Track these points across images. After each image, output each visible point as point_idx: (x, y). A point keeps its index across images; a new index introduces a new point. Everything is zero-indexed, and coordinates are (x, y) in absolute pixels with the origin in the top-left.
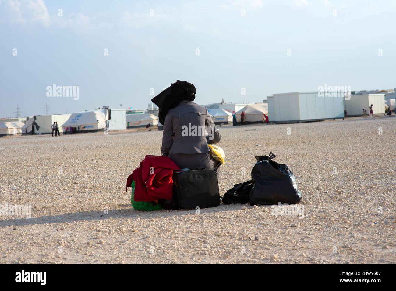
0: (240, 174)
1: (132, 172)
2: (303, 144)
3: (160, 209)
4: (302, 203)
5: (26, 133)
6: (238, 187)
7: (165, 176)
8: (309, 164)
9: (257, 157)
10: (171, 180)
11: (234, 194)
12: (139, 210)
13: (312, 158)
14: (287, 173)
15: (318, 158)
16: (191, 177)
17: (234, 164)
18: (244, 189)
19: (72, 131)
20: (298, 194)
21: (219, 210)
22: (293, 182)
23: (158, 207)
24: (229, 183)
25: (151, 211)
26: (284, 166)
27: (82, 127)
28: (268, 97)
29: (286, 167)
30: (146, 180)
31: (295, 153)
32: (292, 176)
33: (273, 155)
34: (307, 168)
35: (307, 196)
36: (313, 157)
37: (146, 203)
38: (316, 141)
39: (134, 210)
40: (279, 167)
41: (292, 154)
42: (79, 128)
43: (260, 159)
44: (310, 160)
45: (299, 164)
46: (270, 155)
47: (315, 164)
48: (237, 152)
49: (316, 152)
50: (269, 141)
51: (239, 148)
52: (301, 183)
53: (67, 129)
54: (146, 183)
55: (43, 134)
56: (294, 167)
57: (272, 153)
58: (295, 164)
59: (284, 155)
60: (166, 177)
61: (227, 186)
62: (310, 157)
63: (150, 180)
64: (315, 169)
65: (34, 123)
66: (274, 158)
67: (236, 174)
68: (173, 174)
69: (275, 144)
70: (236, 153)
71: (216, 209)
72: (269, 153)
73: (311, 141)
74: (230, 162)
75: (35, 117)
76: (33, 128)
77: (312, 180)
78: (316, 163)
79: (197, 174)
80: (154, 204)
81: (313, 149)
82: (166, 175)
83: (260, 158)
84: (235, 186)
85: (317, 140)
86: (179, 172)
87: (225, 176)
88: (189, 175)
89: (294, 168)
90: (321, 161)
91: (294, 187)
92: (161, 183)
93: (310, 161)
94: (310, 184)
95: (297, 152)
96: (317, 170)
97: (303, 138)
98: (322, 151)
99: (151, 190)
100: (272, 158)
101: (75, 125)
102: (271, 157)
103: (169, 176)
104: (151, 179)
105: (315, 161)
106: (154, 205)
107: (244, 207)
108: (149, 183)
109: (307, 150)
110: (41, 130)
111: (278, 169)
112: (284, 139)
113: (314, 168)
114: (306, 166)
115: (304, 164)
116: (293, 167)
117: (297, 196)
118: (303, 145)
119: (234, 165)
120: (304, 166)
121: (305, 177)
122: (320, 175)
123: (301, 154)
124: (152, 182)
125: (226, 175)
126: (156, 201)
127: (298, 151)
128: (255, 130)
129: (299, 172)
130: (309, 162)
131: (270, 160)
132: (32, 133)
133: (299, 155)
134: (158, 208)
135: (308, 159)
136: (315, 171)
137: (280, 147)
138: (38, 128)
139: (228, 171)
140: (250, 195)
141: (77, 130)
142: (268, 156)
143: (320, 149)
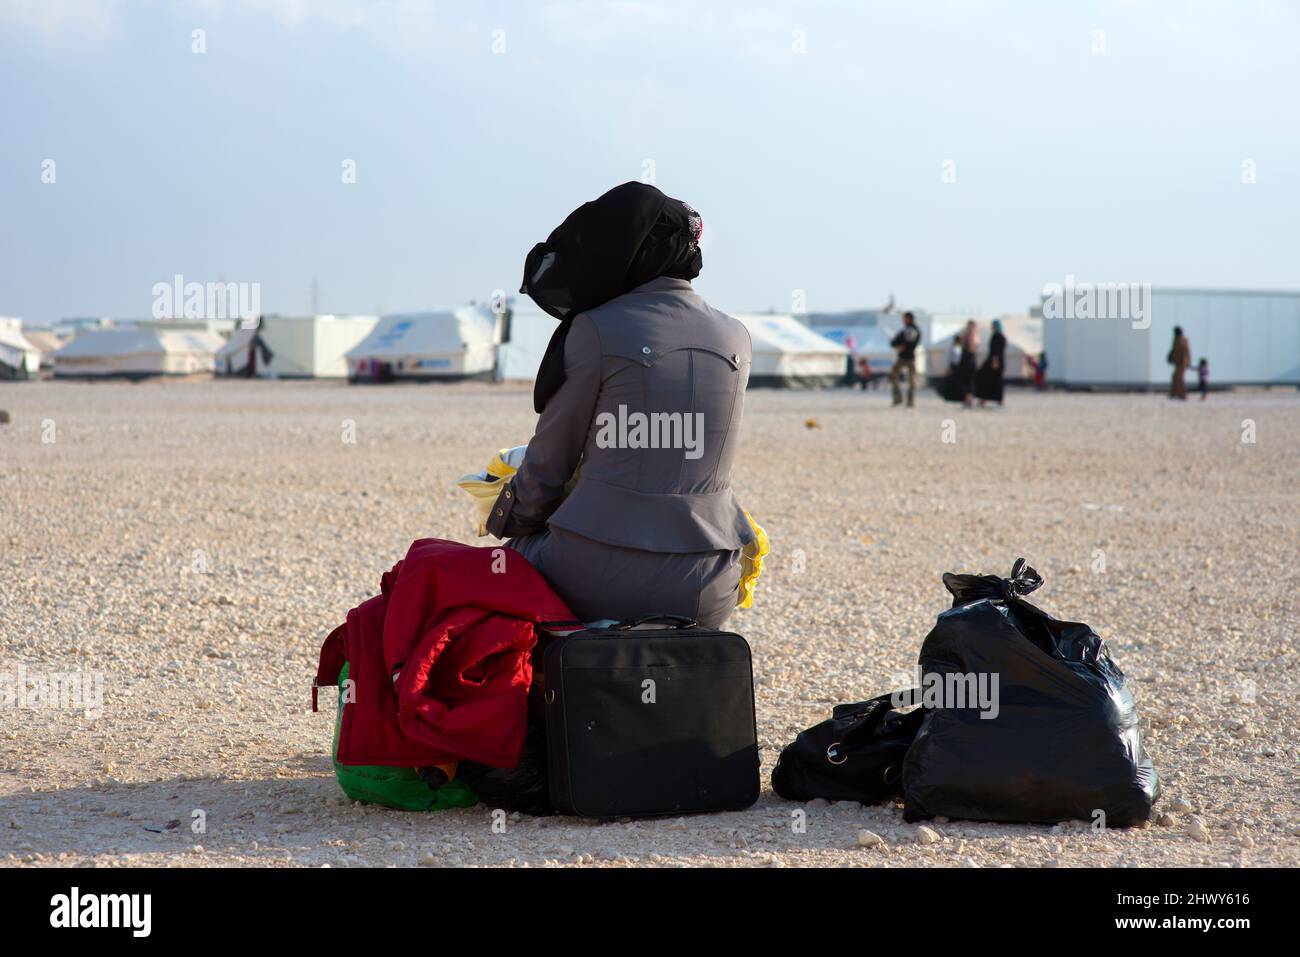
0: (899, 606)
1: (342, 620)
2: (1160, 479)
4: (1161, 822)
5: (227, 372)
6: (852, 722)
7: (493, 651)
8: (1184, 578)
9: (951, 581)
10: (521, 672)
11: (831, 754)
12: (364, 803)
13: (1197, 548)
14: (1095, 669)
15: (1220, 548)
16: (621, 661)
17: (886, 553)
18: (878, 731)
19: (375, 373)
20: (1143, 782)
21: (744, 836)
22: (1121, 719)
23: (459, 795)
24: (842, 650)
25: (422, 811)
26: (1079, 633)
27: (411, 362)
29: (1092, 640)
30: (399, 667)
31: (1128, 519)
32: (1119, 688)
33: (1031, 573)
34: (1178, 598)
35: (1182, 774)
36: (1199, 544)
37: (395, 775)
38: (1208, 471)
39: (346, 799)
40: (1058, 638)
41: (1117, 520)
42: (401, 365)
43: (964, 592)
44: (1188, 554)
45: (1145, 575)
46: (1015, 574)
47: (1211, 577)
48: (911, 495)
49: (1211, 518)
50: (1034, 458)
51: (922, 478)
52: (1150, 680)
53: (363, 366)
54: (396, 677)
55: (283, 377)
56: (1126, 585)
57: (1027, 564)
58: (1129, 569)
59: (1088, 522)
60: (498, 656)
61: (831, 672)
62: (1189, 541)
63: (416, 669)
64: (1212, 601)
65: (257, 342)
66: (1033, 589)
67: (882, 605)
68: (533, 639)
69: (1057, 471)
70: (903, 503)
72: (1013, 562)
73: (1188, 469)
74: (872, 540)
75: (261, 322)
76: (252, 355)
77: (1199, 664)
78: (1214, 571)
79: (652, 648)
80: (435, 780)
81: (1200, 506)
82: (499, 647)
83: (966, 587)
84: (841, 711)
85: (1211, 463)
86: (565, 633)
87: (838, 610)
88: (612, 653)
89: (1123, 590)
90: (1232, 562)
91: (1125, 744)
92: (470, 682)
93: (1190, 559)
94: (1193, 685)
95: (1138, 512)
96: (1218, 607)
97: (1161, 453)
98: (1234, 515)
99: (419, 717)
100: (1027, 591)
101: (388, 354)
102: (1021, 582)
103: (511, 653)
104: (418, 663)
105: (1209, 561)
106: (433, 787)
107: (869, 835)
108: (409, 679)
109: (1178, 509)
110: (276, 366)
111: (1048, 648)
112: (1090, 454)
113: (1207, 597)
114: (1172, 587)
115: (1167, 573)
116: (1120, 584)
117: (1140, 793)
118: (1163, 485)
119: (883, 558)
120: (1167, 586)
121: (1171, 647)
122: (1233, 636)
123: (1154, 524)
124: (426, 678)
125: (842, 604)
126: (443, 768)
127: (1143, 509)
129: (1146, 613)
130: (1184, 567)
131: (1016, 599)
132: (249, 372)
133: (1146, 529)
134: (459, 797)
135: (1180, 550)
136: (1213, 614)
137: (1072, 484)
138: (268, 356)
139: (853, 586)
140: (905, 768)
141: (395, 370)
142: (1006, 581)
143: (1225, 505)
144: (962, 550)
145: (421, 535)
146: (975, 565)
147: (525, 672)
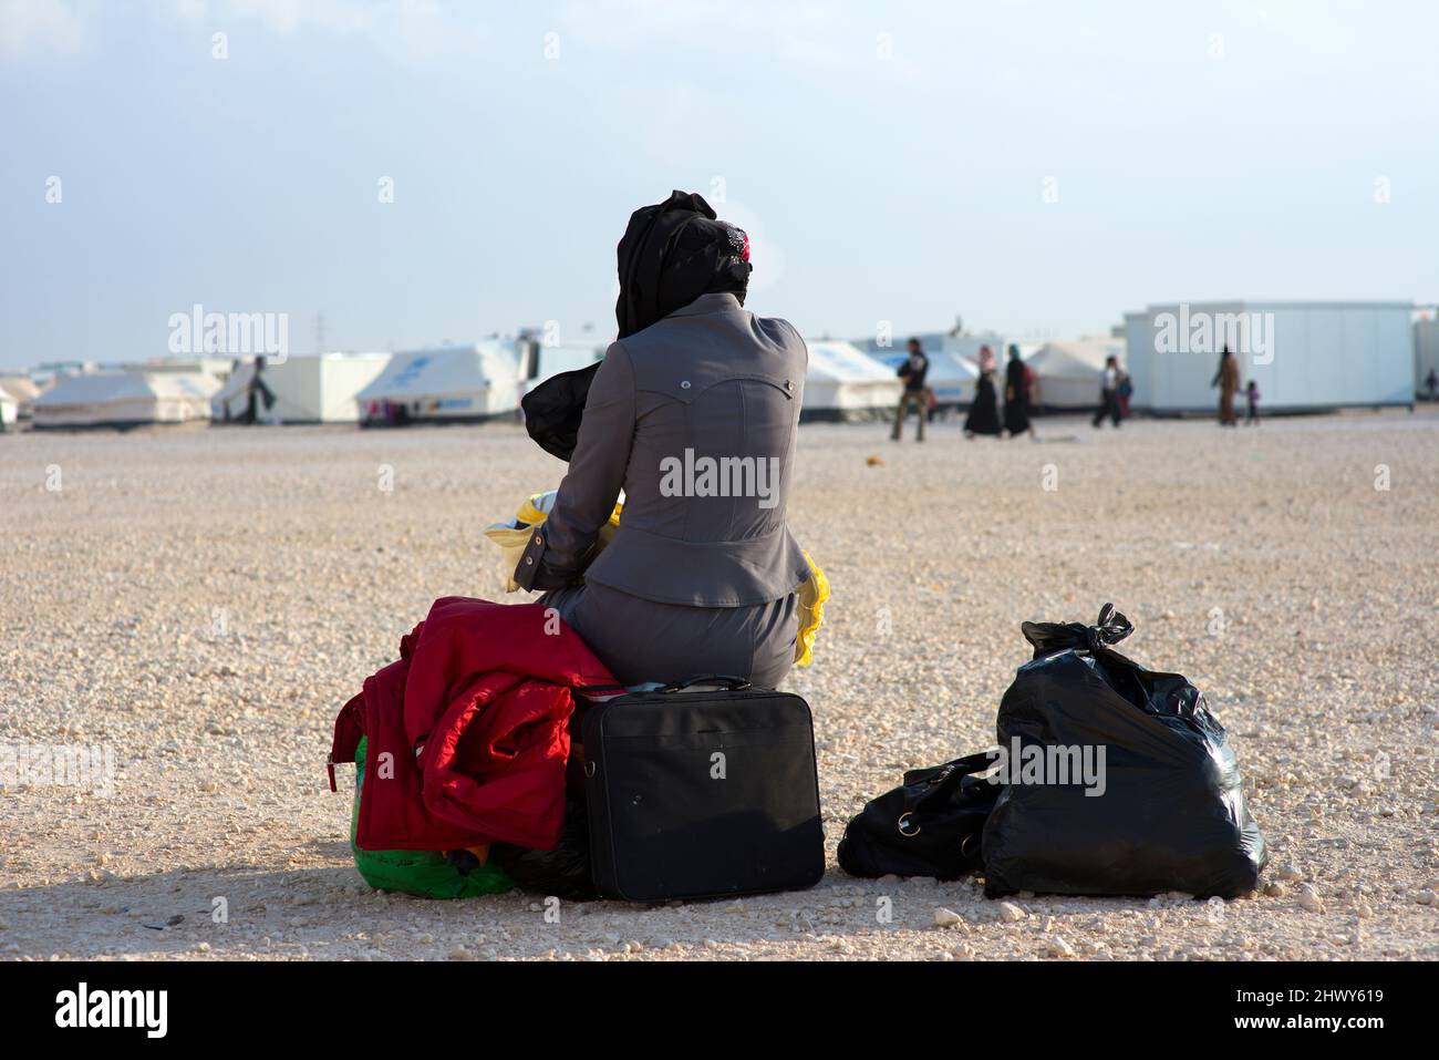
1: (358, 690)
2: (1259, 513)
3: (500, 891)
4: (1269, 891)
5: (224, 419)
6: (925, 789)
7: (526, 720)
8: (1289, 622)
9: (1031, 631)
10: (558, 743)
11: (902, 826)
12: (387, 892)
13: (1302, 588)
14: (1193, 724)
15: (1328, 588)
16: (669, 728)
18: (954, 798)
19: (390, 416)
20: (1248, 848)
21: (809, 918)
22: (1222, 778)
23: (492, 880)
24: (913, 710)
25: (451, 899)
26: (1175, 684)
27: (428, 402)
28: (1129, 317)
29: (1188, 692)
30: (422, 740)
31: (1226, 558)
32: (1219, 744)
33: (1120, 619)
34: (1282, 644)
35: (1291, 838)
36: (1305, 584)
37: (421, 859)
39: (367, 887)
40: (1151, 691)
41: (1213, 559)
42: (417, 406)
43: (1045, 642)
44: (1293, 595)
45: (1245, 620)
46: (1101, 621)
47: (1318, 619)
48: (984, 537)
49: (1317, 554)
50: (1120, 492)
51: (997, 518)
52: (1254, 736)
53: (375, 408)
54: (419, 751)
55: (287, 423)
57: (1115, 609)
59: (1181, 563)
60: (531, 726)
62: (1293, 581)
63: (442, 742)
64: (1320, 647)
65: (257, 384)
66: (1123, 637)
67: (955, 659)
68: (570, 706)
69: (1146, 507)
70: (976, 545)
71: (793, 913)
72: (1100, 608)
73: (1290, 501)
74: (943, 588)
75: (260, 361)
76: (252, 400)
77: (1308, 716)
78: (1321, 613)
79: (701, 712)
80: (465, 864)
81: (1304, 541)
82: (533, 715)
83: (1048, 637)
84: (912, 777)
85: (1316, 494)
86: (605, 698)
88: (658, 718)
90: (1342, 603)
91: (1227, 806)
92: (502, 755)
93: (1295, 601)
94: (1301, 740)
95: (1236, 550)
96: (1326, 653)
97: (1260, 484)
98: (1342, 551)
99: (446, 795)
100: (1115, 639)
101: (403, 395)
102: (1109, 630)
103: (546, 722)
104: (444, 735)
105: (1316, 602)
106: (463, 872)
107: (946, 914)
108: (434, 752)
109: (1280, 545)
111: (1140, 702)
112: (1182, 487)
113: (1315, 642)
114: (1276, 632)
115: (1269, 617)
117: (1244, 859)
118: (1263, 520)
119: (955, 607)
120: (1270, 631)
121: (1276, 698)
122: (1344, 685)
123: (1254, 562)
124: (452, 751)
125: (911, 659)
126: (473, 850)
127: (1241, 547)
128: (1070, 440)
130: (1288, 610)
131: (1103, 648)
132: (249, 418)
133: (1245, 569)
134: (491, 882)
135: (1284, 591)
136: (1322, 660)
137: (1163, 521)
139: (923, 639)
140: (984, 838)
141: (411, 412)
142: (1092, 629)
143: (1331, 540)
144: (1042, 597)
145: (443, 594)
146: (1057, 613)
147: (562, 743)
